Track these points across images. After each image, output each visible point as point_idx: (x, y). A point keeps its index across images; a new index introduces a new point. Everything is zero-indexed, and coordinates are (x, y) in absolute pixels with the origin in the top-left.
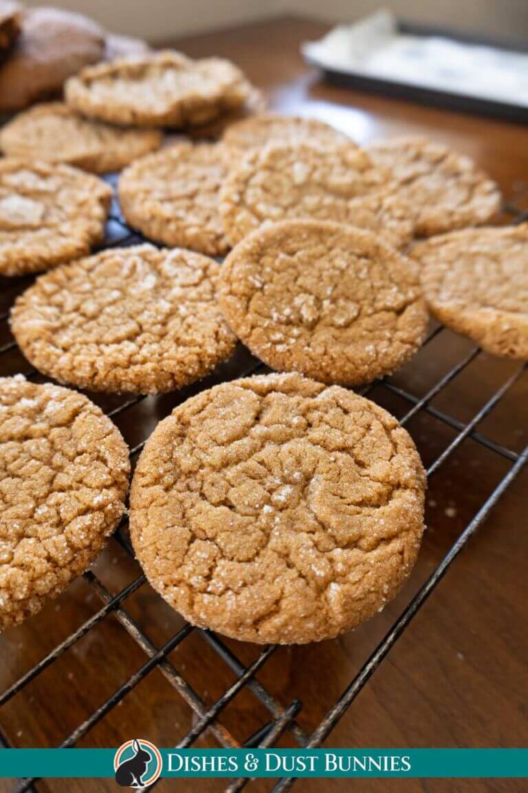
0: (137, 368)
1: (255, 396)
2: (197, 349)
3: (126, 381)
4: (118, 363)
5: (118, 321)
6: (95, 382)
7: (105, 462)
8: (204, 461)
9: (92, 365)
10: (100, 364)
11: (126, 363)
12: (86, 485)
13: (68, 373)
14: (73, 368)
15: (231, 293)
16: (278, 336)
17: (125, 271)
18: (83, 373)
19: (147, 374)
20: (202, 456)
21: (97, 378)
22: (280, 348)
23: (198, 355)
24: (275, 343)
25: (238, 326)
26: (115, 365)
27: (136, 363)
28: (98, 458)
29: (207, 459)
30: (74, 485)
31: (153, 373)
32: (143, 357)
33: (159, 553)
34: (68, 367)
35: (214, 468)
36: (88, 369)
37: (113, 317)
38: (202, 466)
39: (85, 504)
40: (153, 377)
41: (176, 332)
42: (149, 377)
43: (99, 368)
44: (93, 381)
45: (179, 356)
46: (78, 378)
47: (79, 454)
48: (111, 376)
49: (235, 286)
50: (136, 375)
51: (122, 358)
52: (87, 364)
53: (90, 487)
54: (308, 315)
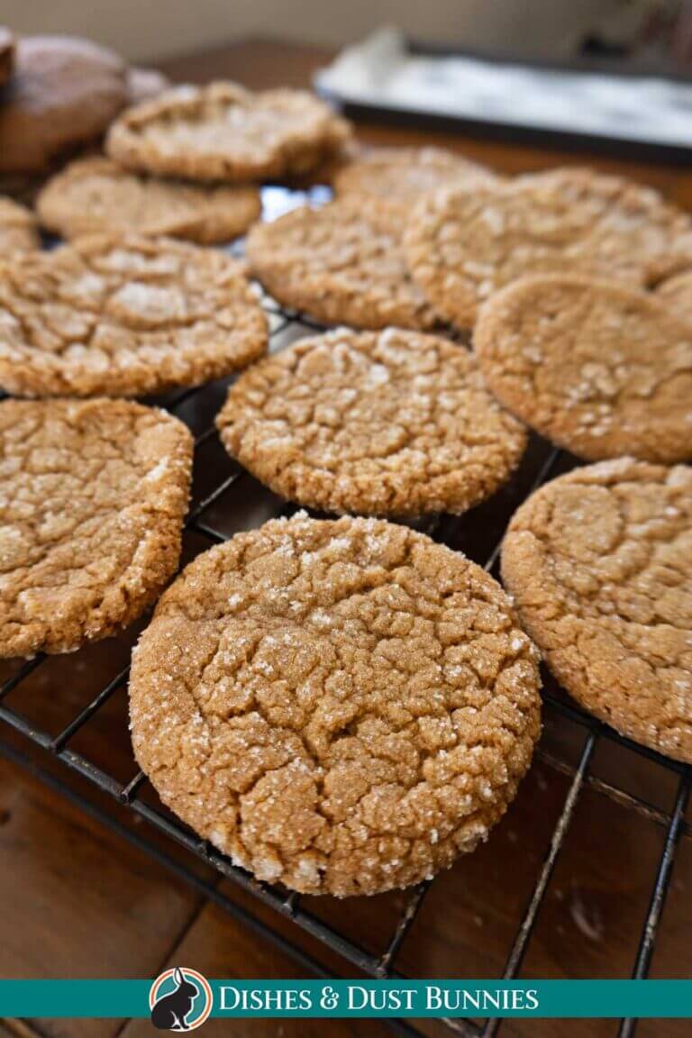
0: (442, 480)
1: (604, 490)
2: (495, 447)
3: (434, 499)
4: (416, 476)
5: (375, 426)
6: (394, 507)
7: (483, 598)
8: (601, 576)
9: (385, 483)
10: (396, 481)
11: (425, 476)
12: (482, 631)
13: (356, 499)
14: (361, 492)
15: (506, 373)
16: (588, 417)
17: (339, 364)
18: (378, 495)
19: (457, 486)
20: (594, 571)
21: (396, 500)
22: (597, 431)
23: (500, 453)
24: (590, 425)
25: (532, 412)
26: (414, 480)
27: (435, 475)
28: (472, 596)
29: (603, 574)
30: (469, 633)
31: (464, 483)
32: (440, 464)
33: (629, 693)
34: (355, 492)
35: (617, 582)
36: (383, 490)
37: (367, 422)
38: (601, 583)
39: (500, 653)
40: (466, 488)
41: (457, 430)
42: (460, 489)
43: (396, 486)
44: (390, 506)
45: (482, 458)
46: (370, 504)
47: (448, 594)
48: (415, 495)
49: (509, 363)
50: (445, 489)
51: (417, 470)
52: (380, 484)
53: (492, 632)
54: (607, 388)
